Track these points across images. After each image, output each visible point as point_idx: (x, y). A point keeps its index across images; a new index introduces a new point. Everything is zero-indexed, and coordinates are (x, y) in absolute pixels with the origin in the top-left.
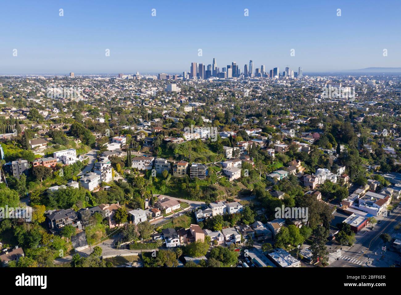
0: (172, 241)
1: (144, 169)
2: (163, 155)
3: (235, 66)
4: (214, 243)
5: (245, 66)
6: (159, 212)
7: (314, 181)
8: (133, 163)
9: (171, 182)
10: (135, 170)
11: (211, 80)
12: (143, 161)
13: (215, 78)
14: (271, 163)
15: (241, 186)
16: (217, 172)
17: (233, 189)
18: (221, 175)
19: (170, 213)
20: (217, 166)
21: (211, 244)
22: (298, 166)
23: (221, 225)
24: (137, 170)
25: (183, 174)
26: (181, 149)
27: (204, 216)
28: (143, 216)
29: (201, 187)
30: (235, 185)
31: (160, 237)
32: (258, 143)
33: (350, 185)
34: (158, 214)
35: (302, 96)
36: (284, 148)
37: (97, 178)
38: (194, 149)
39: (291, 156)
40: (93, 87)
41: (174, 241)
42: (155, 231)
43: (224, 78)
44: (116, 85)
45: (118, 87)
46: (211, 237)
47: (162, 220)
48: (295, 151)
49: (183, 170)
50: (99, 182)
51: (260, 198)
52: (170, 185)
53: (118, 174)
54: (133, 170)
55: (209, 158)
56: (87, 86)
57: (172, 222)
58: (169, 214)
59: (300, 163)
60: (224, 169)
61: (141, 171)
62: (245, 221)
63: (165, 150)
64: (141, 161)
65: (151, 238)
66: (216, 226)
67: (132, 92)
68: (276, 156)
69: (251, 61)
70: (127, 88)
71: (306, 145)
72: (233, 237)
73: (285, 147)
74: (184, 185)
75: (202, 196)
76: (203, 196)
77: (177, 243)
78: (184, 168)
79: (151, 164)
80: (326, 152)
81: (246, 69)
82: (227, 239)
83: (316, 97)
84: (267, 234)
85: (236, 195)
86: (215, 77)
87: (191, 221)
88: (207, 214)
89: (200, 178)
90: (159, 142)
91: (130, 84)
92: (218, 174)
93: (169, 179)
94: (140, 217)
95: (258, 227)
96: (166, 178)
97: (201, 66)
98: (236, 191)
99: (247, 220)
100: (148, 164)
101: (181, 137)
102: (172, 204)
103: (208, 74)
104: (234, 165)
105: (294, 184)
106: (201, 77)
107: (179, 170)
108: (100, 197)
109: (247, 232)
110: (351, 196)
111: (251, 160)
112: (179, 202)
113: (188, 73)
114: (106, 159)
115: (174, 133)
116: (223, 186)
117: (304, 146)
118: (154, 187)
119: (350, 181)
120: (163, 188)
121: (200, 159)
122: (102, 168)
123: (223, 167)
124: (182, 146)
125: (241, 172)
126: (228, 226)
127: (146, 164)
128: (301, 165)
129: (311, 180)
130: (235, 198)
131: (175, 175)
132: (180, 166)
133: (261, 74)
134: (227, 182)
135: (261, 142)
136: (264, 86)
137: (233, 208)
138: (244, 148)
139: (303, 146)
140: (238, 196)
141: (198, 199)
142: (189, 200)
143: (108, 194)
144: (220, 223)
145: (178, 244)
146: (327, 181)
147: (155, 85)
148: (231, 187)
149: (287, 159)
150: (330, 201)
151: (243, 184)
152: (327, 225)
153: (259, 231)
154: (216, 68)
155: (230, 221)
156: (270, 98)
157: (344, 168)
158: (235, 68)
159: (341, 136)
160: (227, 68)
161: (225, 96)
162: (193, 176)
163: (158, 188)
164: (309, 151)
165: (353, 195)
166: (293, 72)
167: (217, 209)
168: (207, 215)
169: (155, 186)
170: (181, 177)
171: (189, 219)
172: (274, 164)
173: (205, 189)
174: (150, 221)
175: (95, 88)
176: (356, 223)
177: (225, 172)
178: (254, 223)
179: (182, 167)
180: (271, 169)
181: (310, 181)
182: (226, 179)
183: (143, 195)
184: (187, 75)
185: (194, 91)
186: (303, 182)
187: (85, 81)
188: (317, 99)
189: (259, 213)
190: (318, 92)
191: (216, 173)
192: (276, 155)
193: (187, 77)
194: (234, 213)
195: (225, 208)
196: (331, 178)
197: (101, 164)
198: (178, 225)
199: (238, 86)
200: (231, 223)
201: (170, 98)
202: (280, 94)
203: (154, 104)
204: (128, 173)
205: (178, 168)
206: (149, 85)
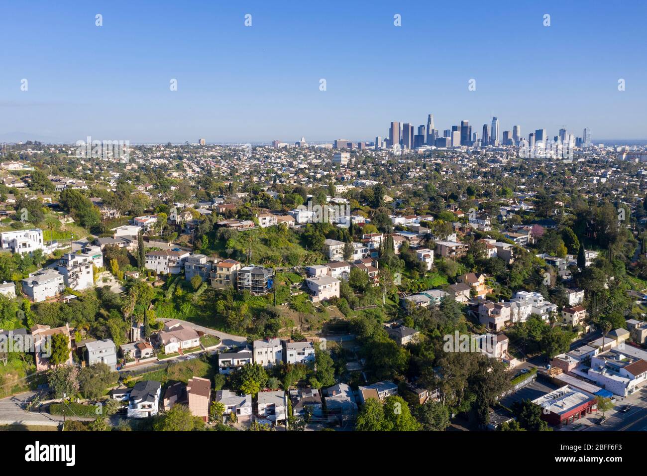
0: (139, 406)
1: (165, 273)
2: (208, 250)
3: (467, 127)
4: (228, 417)
5: (484, 128)
6: (149, 350)
7: (498, 314)
8: (150, 261)
9: (203, 298)
10: (149, 274)
11: (421, 150)
12: (164, 258)
13: (429, 147)
14: (422, 276)
15: (333, 313)
16: (292, 283)
17: (315, 318)
18: (300, 289)
19: (176, 353)
20: (297, 273)
21: (224, 419)
22: (475, 284)
23: (258, 384)
24: (153, 273)
25: (228, 283)
26: (242, 241)
27: (233, 364)
28: (108, 353)
29: (252, 309)
30: (320, 310)
31: (123, 396)
32: (407, 238)
33: (587, 328)
34: (147, 354)
35: (568, 173)
36: (454, 248)
37: (56, 279)
38: (266, 242)
39: (469, 266)
40: (219, 158)
41: (144, 407)
42: (121, 384)
43: (444, 146)
44: (257, 156)
45: (259, 160)
46: (226, 407)
47: (151, 365)
48: (480, 255)
49: (228, 277)
50: (61, 289)
51: (359, 337)
52: (199, 304)
53: (113, 278)
54: (147, 273)
55: (288, 259)
56: (209, 157)
57: (166, 370)
58: (171, 355)
59: (482, 279)
60: (310, 279)
61: (161, 275)
62: (314, 380)
63: (215, 241)
64: (162, 258)
65: (108, 397)
66: (245, 385)
67: (276, 165)
68: (435, 264)
69: (495, 119)
70: (273, 161)
71: (506, 246)
72: (271, 410)
73: (457, 247)
74: (221, 304)
75: (250, 327)
76: (253, 326)
77: (150, 410)
78: (228, 273)
79: (178, 263)
80: (553, 263)
81: (486, 132)
82: (261, 413)
83: (597, 175)
84: (347, 409)
85: (318, 328)
86: (431, 145)
87: (207, 371)
88: (240, 360)
89: (256, 292)
90: (207, 226)
91: (280, 154)
92: (295, 287)
93: (200, 292)
94: (101, 355)
95: (334, 394)
96: (196, 291)
97: (406, 127)
98: (319, 322)
99: (318, 381)
100: (174, 263)
101: (251, 220)
102: (183, 336)
103: (419, 141)
104: (333, 273)
105: (448, 317)
106: (405, 146)
107: (220, 277)
108: (42, 312)
109: (306, 403)
110: (579, 351)
111: (374, 265)
112: (200, 334)
113: (386, 140)
114: (97, 250)
115: (242, 214)
116: (296, 310)
117: (503, 247)
118: (172, 305)
119: (587, 321)
120: (186, 308)
121: (268, 258)
122: (71, 263)
123: (309, 276)
124: (246, 235)
125: (341, 287)
126: (275, 387)
127: (171, 264)
128: (486, 282)
129: (493, 312)
130: (317, 335)
131: (215, 285)
132: (221, 269)
133: (513, 141)
134: (305, 303)
135: (414, 236)
136: (507, 158)
137: (294, 352)
138: (371, 245)
139: (500, 248)
140: (323, 331)
141: (243, 332)
142: (226, 332)
143: (61, 309)
144: (254, 379)
145: (152, 413)
146: (534, 317)
147: (319, 156)
148: (312, 313)
149: (456, 269)
150: (530, 356)
151: (340, 309)
152: (482, 402)
153: (334, 402)
154: (433, 130)
155: (282, 378)
156: (506, 175)
157: (581, 294)
158: (465, 130)
159: (595, 235)
160: (451, 131)
161: (423, 170)
162: (243, 288)
163: (177, 308)
164: (511, 258)
165: (584, 350)
166: (573, 138)
167: (264, 353)
168: (240, 363)
169: (175, 304)
170: (223, 289)
171: (205, 366)
172: (428, 277)
173: (257, 313)
174: (127, 364)
175: (222, 159)
176: (562, 407)
177: (308, 285)
178: (331, 386)
179: (225, 269)
180: (417, 287)
181: (489, 313)
182: (307, 298)
183: (127, 315)
184: (382, 143)
185: (373, 163)
186: (478, 315)
187: (214, 150)
188: (598, 178)
189: (354, 367)
190: (603, 167)
191: (291, 285)
192: (438, 261)
193: (382, 146)
194: (297, 363)
195: (279, 352)
196: (542, 312)
197: (70, 256)
198: (175, 377)
199: (460, 158)
200: (284, 382)
201: (325, 173)
202: (525, 169)
203: (295, 182)
204: (132, 276)
205: (219, 272)
206: (310, 156)
